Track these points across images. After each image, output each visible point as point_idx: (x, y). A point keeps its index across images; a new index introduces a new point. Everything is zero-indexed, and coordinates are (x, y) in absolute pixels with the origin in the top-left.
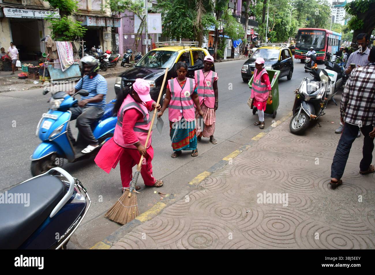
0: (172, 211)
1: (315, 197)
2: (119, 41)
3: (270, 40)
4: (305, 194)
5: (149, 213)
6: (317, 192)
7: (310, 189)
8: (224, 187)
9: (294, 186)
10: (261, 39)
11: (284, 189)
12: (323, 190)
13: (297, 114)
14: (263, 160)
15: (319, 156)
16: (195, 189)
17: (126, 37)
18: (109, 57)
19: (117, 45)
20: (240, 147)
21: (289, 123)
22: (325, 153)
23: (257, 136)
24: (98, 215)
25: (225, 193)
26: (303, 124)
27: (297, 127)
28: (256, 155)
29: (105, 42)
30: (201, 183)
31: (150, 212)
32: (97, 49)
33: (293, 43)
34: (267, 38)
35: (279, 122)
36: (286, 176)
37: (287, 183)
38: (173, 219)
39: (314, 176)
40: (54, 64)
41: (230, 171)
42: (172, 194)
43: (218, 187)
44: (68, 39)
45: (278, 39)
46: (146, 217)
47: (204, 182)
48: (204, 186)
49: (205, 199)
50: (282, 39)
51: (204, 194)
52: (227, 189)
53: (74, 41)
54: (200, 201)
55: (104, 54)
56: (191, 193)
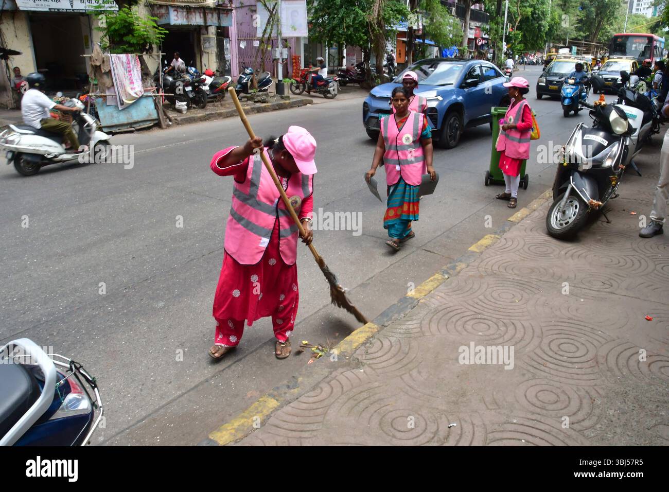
0: (289, 418)
1: (599, 391)
2: (231, 52)
3: (510, 47)
4: (577, 381)
5: (240, 423)
6: (604, 378)
7: (589, 371)
8: (405, 361)
9: (555, 361)
10: (494, 46)
11: (532, 370)
12: (617, 373)
13: (562, 198)
14: (489, 297)
15: (608, 290)
16: (343, 366)
17: (243, 45)
18: (210, 83)
19: (226, 59)
20: (445, 268)
21: (546, 214)
22: (619, 282)
23: (480, 242)
24: (142, 417)
25: (406, 377)
26: (573, 218)
27: (561, 224)
28: (476, 286)
29: (204, 54)
30: (358, 352)
31: (243, 421)
32: (189, 68)
33: (554, 53)
34: (505, 43)
35: (525, 212)
36: (538, 337)
37: (539, 354)
38: (288, 441)
39: (597, 337)
40: (106, 96)
41: (421, 323)
42: (293, 377)
43: (392, 361)
44: (133, 49)
45: (526, 45)
46: (231, 434)
47: (363, 348)
48: (364, 357)
49: (362, 392)
50: (533, 45)
51: (360, 379)
52: (409, 366)
53: (145, 53)
54: (351, 394)
55: (202, 77)
56: (334, 374)
